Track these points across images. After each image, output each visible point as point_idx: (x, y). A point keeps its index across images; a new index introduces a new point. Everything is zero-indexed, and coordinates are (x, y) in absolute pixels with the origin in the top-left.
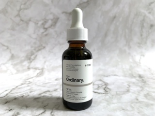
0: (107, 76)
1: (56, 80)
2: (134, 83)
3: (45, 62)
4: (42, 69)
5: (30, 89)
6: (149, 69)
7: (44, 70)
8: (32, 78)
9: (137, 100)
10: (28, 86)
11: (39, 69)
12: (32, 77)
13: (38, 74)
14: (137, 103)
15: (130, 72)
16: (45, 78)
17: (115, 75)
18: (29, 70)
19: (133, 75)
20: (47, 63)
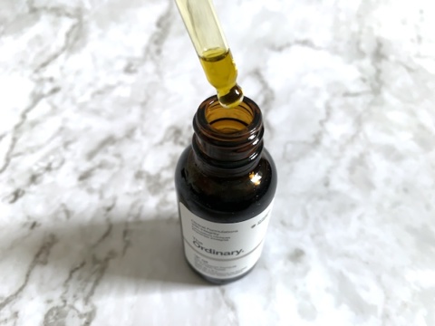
0: (280, 49)
1: (128, 70)
2: (347, 94)
4: (78, 13)
5: (62, 129)
7: (85, 17)
8: (55, 56)
9: (327, 184)
10: (55, 110)
11: (68, 15)
12: (53, 50)
13: (68, 35)
14: (321, 198)
15: (355, 27)
16: (94, 59)
17: (305, 43)
18: (37, 19)
19: (358, 43)
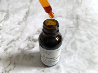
3: (9, 5)
6: (86, 9)
20: (10, 6)
